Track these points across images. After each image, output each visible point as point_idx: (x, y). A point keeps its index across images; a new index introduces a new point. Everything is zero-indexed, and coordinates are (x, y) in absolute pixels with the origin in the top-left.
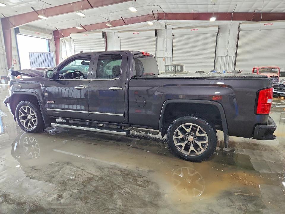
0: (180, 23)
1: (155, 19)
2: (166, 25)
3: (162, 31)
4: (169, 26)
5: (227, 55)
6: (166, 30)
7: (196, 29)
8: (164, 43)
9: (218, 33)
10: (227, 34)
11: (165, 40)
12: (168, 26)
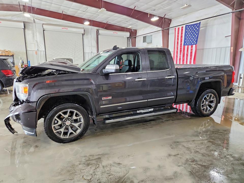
0: (50, 20)
1: (21, 11)
2: (34, 19)
3: (30, 24)
4: (38, 20)
5: (92, 52)
6: (34, 24)
7: (67, 28)
8: (34, 36)
9: (83, 35)
10: (89, 36)
11: (35, 34)
12: (36, 20)
